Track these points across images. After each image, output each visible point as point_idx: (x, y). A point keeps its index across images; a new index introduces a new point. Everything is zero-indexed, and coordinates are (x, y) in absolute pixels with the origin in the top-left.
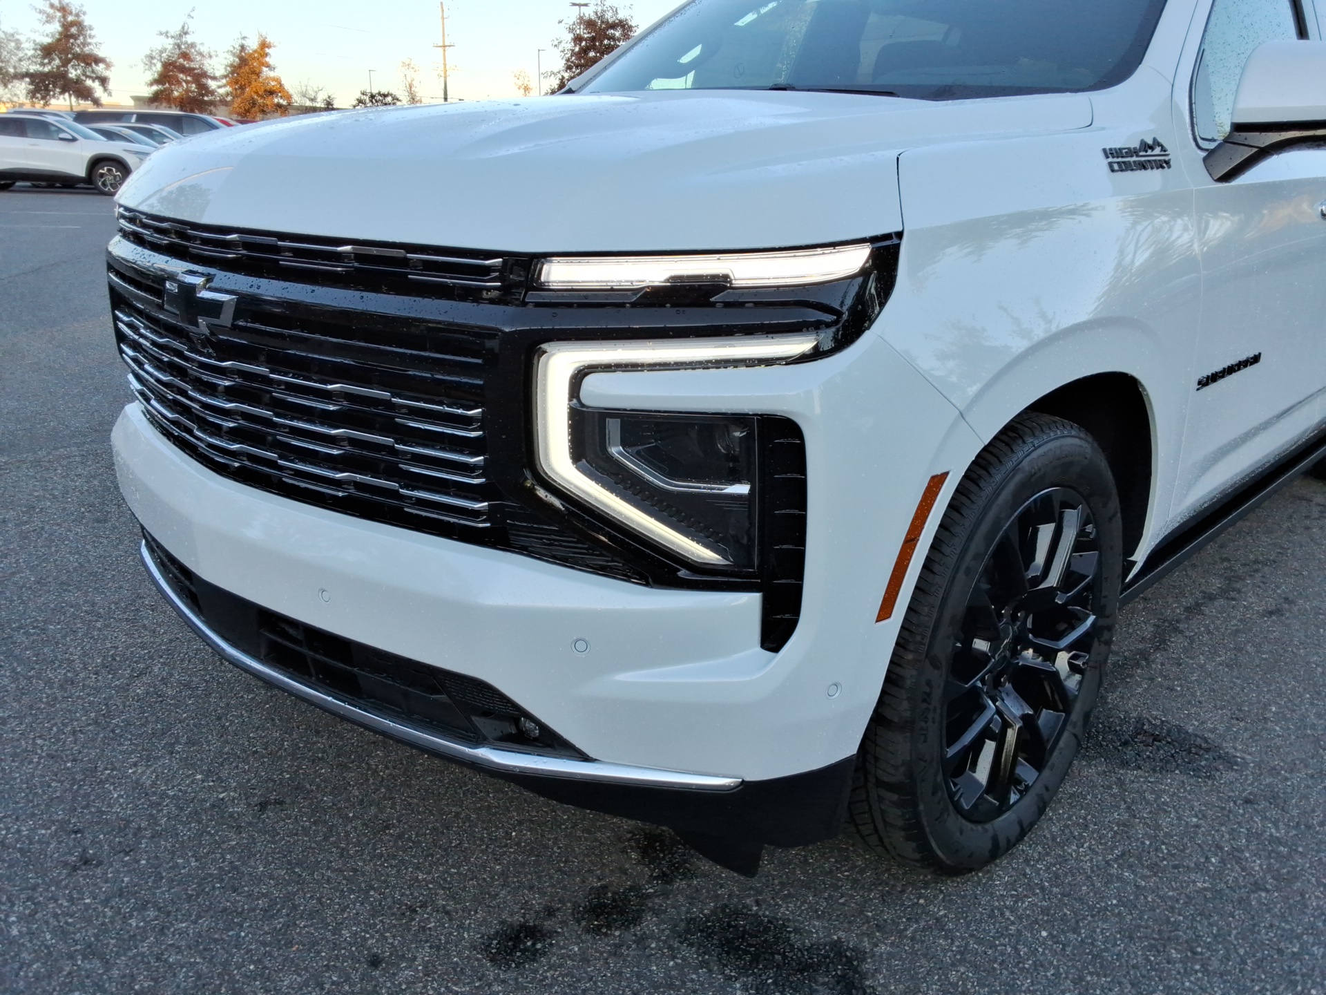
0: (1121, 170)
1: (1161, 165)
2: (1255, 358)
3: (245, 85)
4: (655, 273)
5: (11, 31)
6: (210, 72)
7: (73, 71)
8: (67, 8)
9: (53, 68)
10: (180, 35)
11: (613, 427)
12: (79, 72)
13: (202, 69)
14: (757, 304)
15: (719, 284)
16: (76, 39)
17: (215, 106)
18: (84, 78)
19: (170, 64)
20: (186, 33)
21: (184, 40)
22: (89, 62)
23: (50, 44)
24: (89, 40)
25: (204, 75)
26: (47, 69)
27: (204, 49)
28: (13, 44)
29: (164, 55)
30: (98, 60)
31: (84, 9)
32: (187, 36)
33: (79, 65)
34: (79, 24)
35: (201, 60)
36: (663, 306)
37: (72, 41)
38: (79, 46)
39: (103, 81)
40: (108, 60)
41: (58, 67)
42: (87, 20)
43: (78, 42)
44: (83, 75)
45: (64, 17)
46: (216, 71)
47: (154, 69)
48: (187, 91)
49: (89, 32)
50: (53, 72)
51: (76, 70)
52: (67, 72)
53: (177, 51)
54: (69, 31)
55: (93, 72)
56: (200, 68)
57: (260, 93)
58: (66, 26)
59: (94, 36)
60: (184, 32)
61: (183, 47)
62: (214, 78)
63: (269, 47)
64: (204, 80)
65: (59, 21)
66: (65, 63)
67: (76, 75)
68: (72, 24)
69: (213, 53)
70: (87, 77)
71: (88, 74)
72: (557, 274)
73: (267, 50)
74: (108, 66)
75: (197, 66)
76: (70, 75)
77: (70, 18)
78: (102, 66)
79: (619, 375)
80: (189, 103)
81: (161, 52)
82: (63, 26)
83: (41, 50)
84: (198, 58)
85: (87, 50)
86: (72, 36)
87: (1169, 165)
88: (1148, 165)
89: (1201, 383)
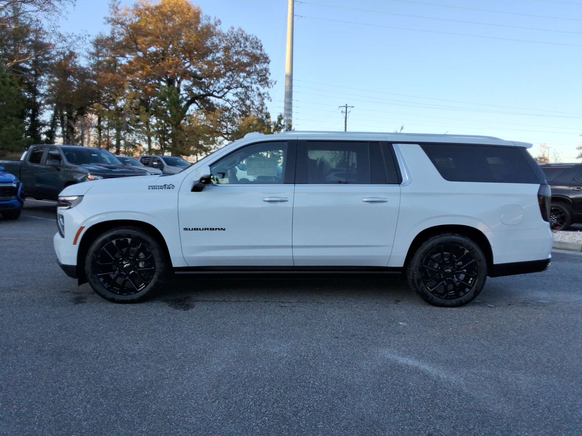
0: (152, 189)
1: (170, 188)
2: (222, 229)
87: (173, 188)
88: (164, 188)
89: (186, 229)
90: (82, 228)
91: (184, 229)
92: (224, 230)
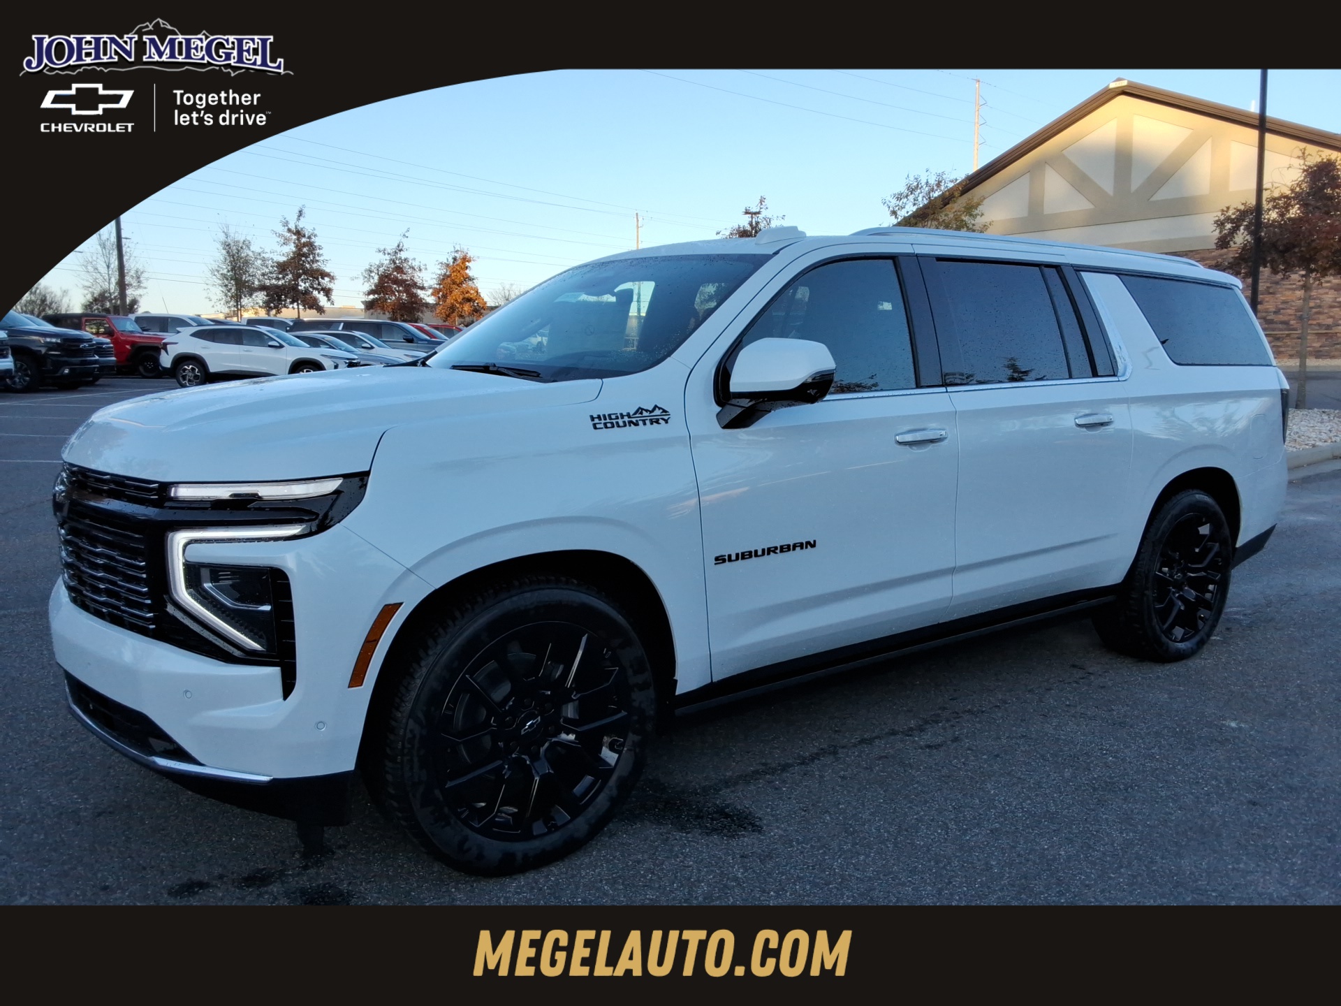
0: (606, 427)
1: (657, 422)
2: (808, 543)
3: (447, 294)
4: (224, 493)
5: (260, 251)
6: (419, 282)
7: (303, 285)
8: (301, 232)
9: (286, 282)
10: (396, 252)
11: (205, 573)
12: (307, 284)
13: (413, 280)
14: (272, 509)
15: (255, 497)
16: (306, 257)
17: (422, 312)
18: (311, 290)
19: (386, 277)
20: (401, 250)
21: (399, 256)
22: (316, 276)
23: (284, 262)
24: (317, 258)
25: (415, 285)
26: (280, 283)
27: (416, 264)
28: (259, 262)
29: (381, 269)
30: (324, 274)
31: (315, 232)
32: (402, 252)
33: (308, 279)
34: (310, 245)
35: (412, 273)
36: (225, 509)
37: (303, 259)
38: (309, 263)
39: (327, 292)
40: (332, 274)
41: (290, 281)
42: (317, 242)
43: (309, 259)
44: (311, 287)
45: (298, 239)
46: (424, 282)
47: (372, 281)
48: (399, 299)
49: (318, 251)
50: (286, 285)
51: (305, 283)
52: (298, 285)
53: (392, 266)
54: (302, 251)
55: (319, 284)
56: (411, 279)
57: (459, 300)
58: (299, 247)
59: (322, 255)
60: (399, 249)
61: (397, 262)
62: (423, 288)
63: (469, 261)
64: (415, 291)
65: (294, 243)
66: (296, 277)
67: (305, 287)
68: (305, 245)
69: (422, 267)
70: (314, 288)
71: (315, 286)
72: (184, 492)
73: (467, 264)
74: (332, 278)
75: (409, 278)
76: (300, 288)
77: (303, 240)
78: (327, 279)
79: (215, 545)
80: (399, 310)
81: (379, 267)
82: (297, 246)
83: (277, 267)
84: (410, 271)
85: (315, 266)
86: (306, 256)
87: (666, 421)
88: (641, 423)
89: (720, 560)
90: (389, 611)
91: (717, 559)
92: (813, 545)
